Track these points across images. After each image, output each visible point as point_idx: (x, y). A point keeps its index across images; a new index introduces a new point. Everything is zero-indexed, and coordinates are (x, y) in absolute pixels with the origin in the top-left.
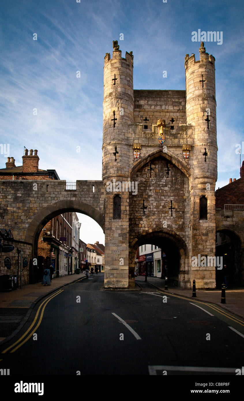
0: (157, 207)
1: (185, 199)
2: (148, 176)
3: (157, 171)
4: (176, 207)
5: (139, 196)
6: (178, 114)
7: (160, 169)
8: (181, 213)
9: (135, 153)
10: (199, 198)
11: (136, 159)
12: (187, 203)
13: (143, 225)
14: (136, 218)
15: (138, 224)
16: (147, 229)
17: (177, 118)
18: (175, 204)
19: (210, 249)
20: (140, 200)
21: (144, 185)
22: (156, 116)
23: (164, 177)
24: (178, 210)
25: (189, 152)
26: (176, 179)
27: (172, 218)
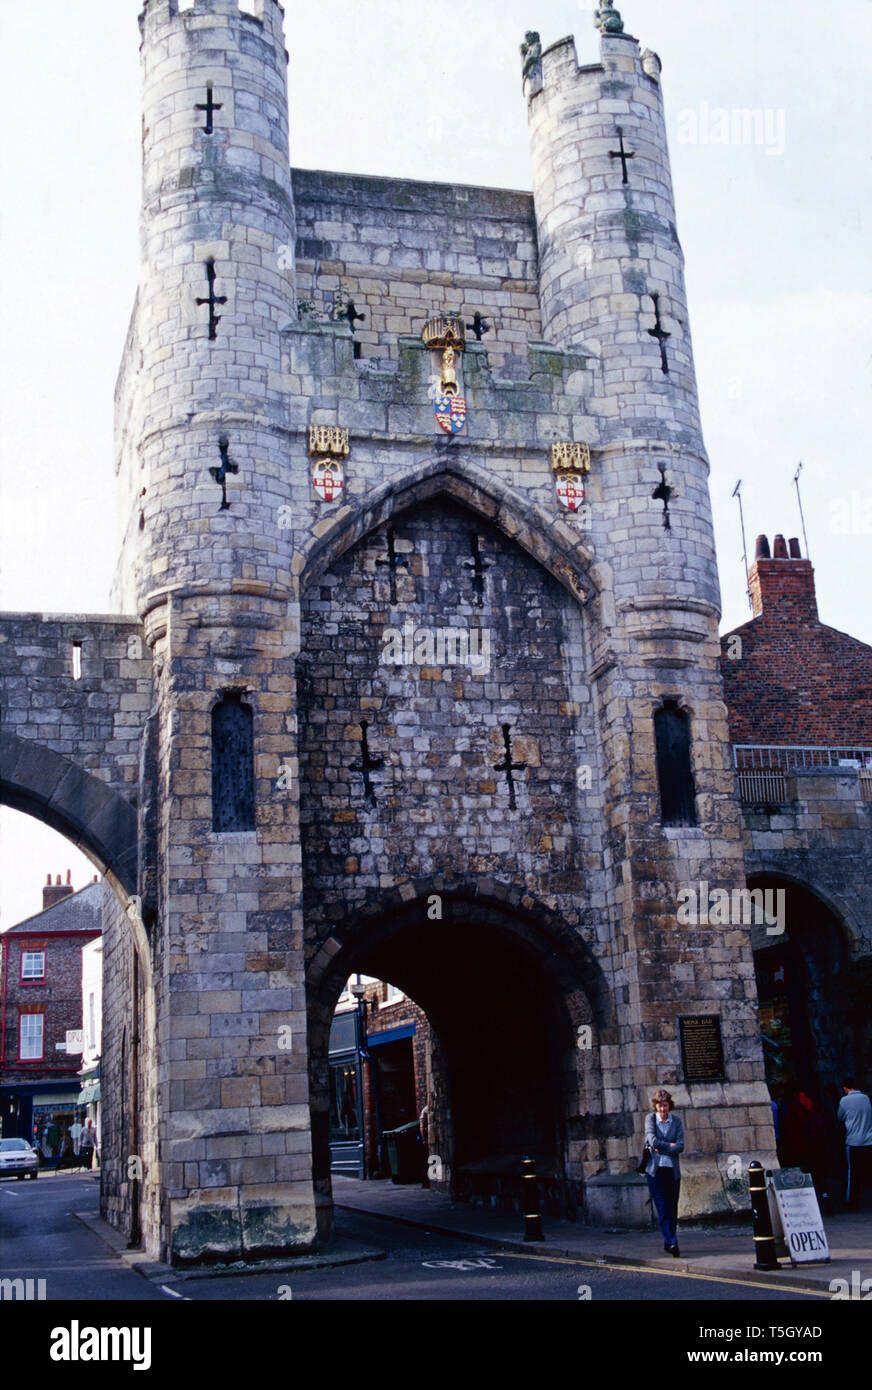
0: (436, 760)
1: (573, 717)
2: (378, 597)
3: (426, 571)
4: (533, 759)
5: (341, 701)
6: (502, 298)
7: (438, 560)
8: (557, 788)
9: (318, 474)
10: (649, 710)
11: (325, 507)
12: (585, 737)
13: (368, 863)
14: (329, 823)
15: (341, 858)
16: (387, 882)
17: (502, 316)
18: (524, 741)
19: (728, 984)
20: (345, 725)
21: (361, 644)
22: (401, 302)
23: (463, 601)
24: (544, 775)
25: (583, 481)
26: (521, 615)
27: (514, 816)
